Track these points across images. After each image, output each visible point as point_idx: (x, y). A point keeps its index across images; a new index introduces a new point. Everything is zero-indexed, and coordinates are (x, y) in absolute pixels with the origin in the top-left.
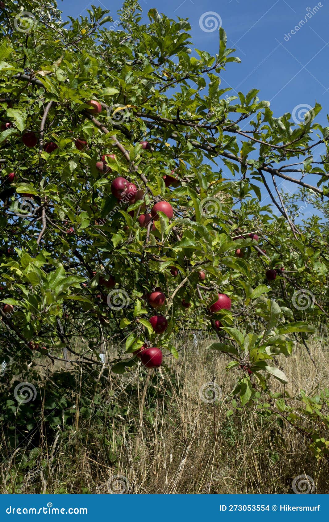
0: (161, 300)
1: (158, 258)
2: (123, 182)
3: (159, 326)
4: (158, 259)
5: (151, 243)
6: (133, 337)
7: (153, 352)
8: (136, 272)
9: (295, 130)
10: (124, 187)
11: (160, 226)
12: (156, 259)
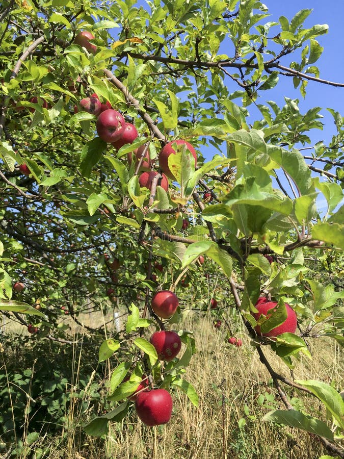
0: (171, 306)
1: (174, 234)
2: (115, 116)
3: (168, 350)
4: (173, 237)
5: (160, 205)
6: (123, 368)
7: (157, 399)
8: (140, 255)
9: (310, 110)
10: (118, 124)
11: (179, 166)
12: (170, 236)
